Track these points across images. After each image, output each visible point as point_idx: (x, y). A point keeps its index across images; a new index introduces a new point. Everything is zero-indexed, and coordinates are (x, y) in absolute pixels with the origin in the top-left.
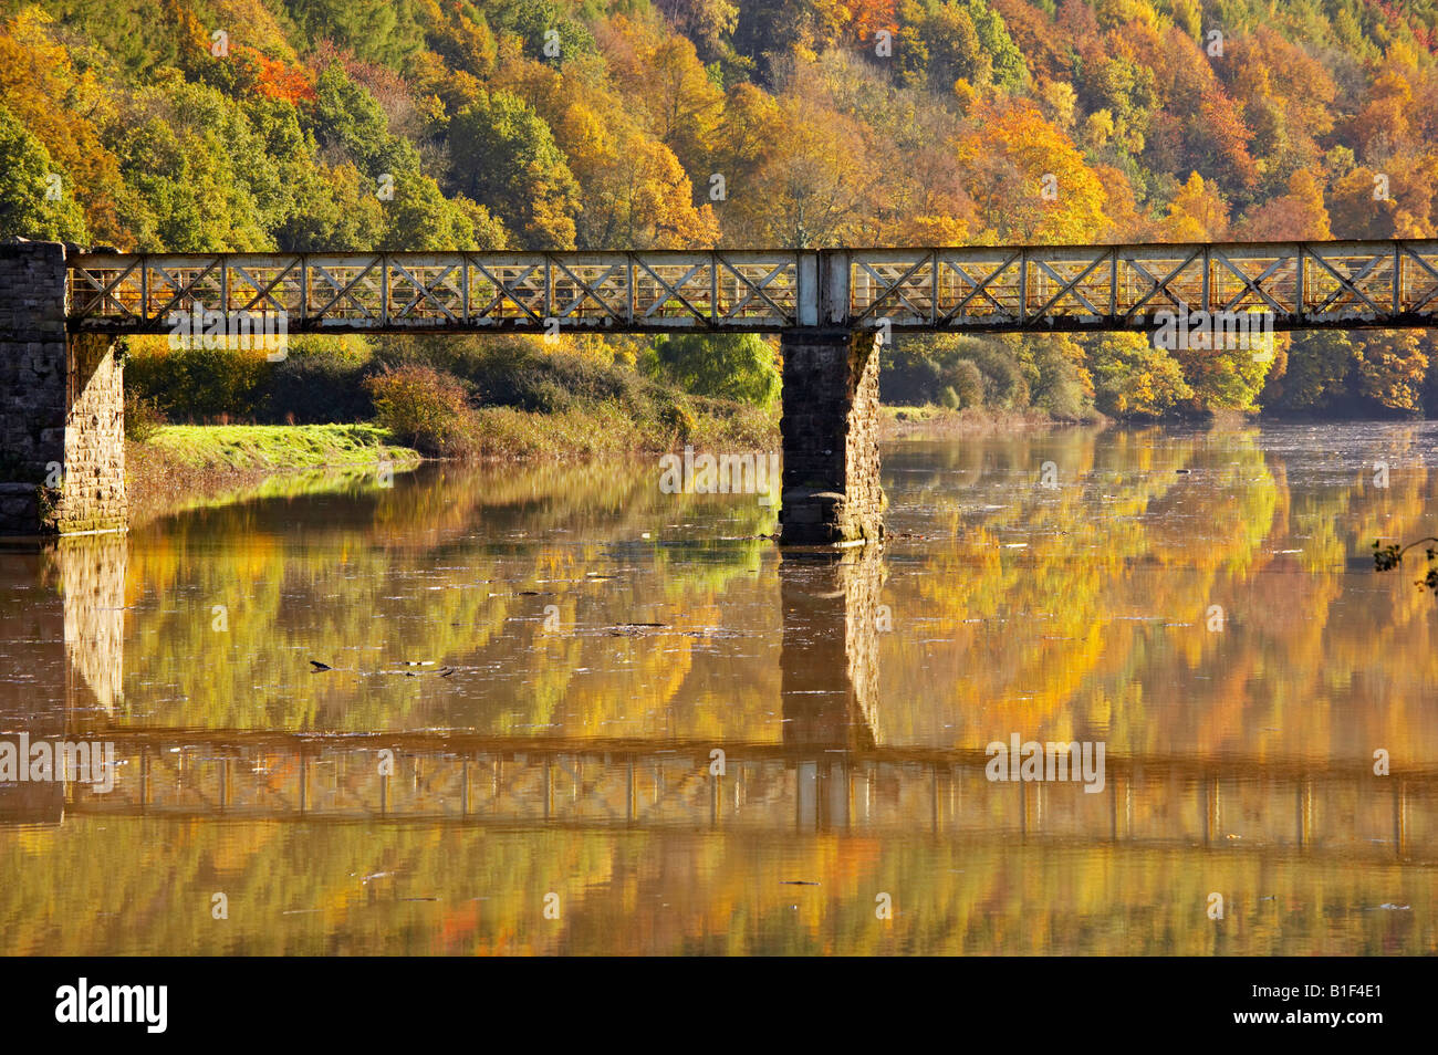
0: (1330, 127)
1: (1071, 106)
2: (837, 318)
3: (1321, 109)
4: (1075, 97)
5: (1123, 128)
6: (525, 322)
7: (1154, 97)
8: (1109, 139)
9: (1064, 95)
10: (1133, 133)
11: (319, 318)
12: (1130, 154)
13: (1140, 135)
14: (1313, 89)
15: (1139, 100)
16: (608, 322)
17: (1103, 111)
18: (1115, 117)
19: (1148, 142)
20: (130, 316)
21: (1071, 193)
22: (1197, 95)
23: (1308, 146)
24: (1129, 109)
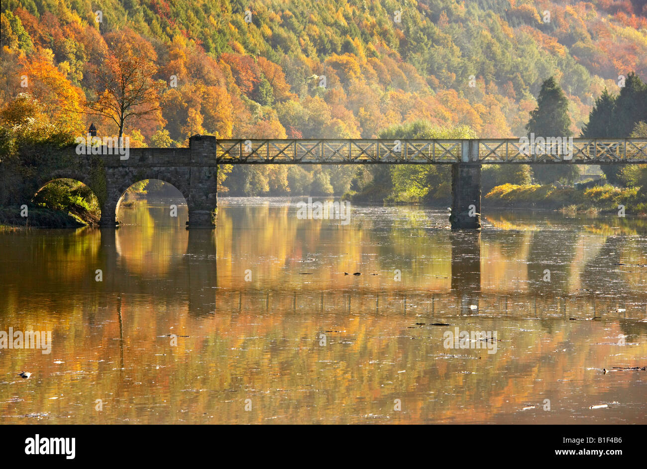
0: (155, 71)
1: (52, 59)
2: (475, 160)
3: (151, 64)
4: (53, 55)
5: (74, 69)
6: (370, 161)
7: (85, 56)
8: (68, 74)
9: (49, 53)
10: (78, 72)
11: (301, 159)
12: (78, 81)
13: (81, 73)
14: (149, 54)
15: (79, 58)
16: (398, 161)
17: (65, 62)
18: (70, 64)
19: (84, 76)
20: (236, 159)
21: (66, 98)
22: (101, 55)
23: (149, 80)
24: (75, 61)
